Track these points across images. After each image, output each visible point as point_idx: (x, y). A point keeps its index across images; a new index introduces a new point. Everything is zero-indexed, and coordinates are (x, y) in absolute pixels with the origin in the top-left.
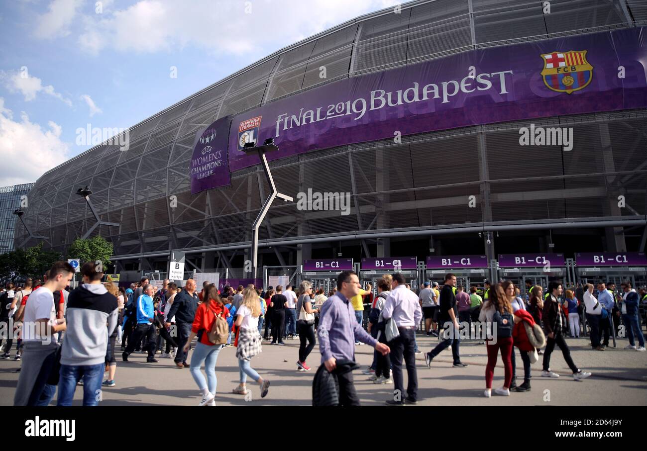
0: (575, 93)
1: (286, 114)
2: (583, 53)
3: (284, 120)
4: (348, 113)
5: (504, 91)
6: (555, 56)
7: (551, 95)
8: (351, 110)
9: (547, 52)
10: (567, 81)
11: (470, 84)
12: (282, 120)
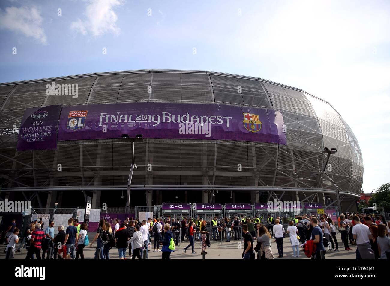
0: (255, 133)
1: (107, 114)
2: (258, 116)
3: (106, 117)
4: (149, 121)
5: (228, 126)
6: (248, 115)
7: (246, 132)
8: (151, 120)
9: (246, 113)
10: (253, 127)
11: (214, 120)
12: (105, 116)
